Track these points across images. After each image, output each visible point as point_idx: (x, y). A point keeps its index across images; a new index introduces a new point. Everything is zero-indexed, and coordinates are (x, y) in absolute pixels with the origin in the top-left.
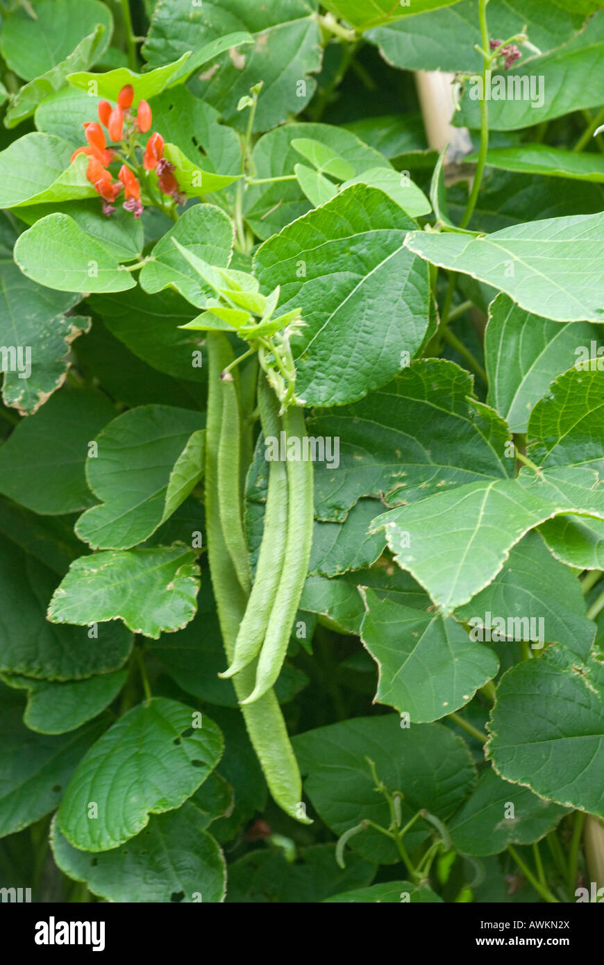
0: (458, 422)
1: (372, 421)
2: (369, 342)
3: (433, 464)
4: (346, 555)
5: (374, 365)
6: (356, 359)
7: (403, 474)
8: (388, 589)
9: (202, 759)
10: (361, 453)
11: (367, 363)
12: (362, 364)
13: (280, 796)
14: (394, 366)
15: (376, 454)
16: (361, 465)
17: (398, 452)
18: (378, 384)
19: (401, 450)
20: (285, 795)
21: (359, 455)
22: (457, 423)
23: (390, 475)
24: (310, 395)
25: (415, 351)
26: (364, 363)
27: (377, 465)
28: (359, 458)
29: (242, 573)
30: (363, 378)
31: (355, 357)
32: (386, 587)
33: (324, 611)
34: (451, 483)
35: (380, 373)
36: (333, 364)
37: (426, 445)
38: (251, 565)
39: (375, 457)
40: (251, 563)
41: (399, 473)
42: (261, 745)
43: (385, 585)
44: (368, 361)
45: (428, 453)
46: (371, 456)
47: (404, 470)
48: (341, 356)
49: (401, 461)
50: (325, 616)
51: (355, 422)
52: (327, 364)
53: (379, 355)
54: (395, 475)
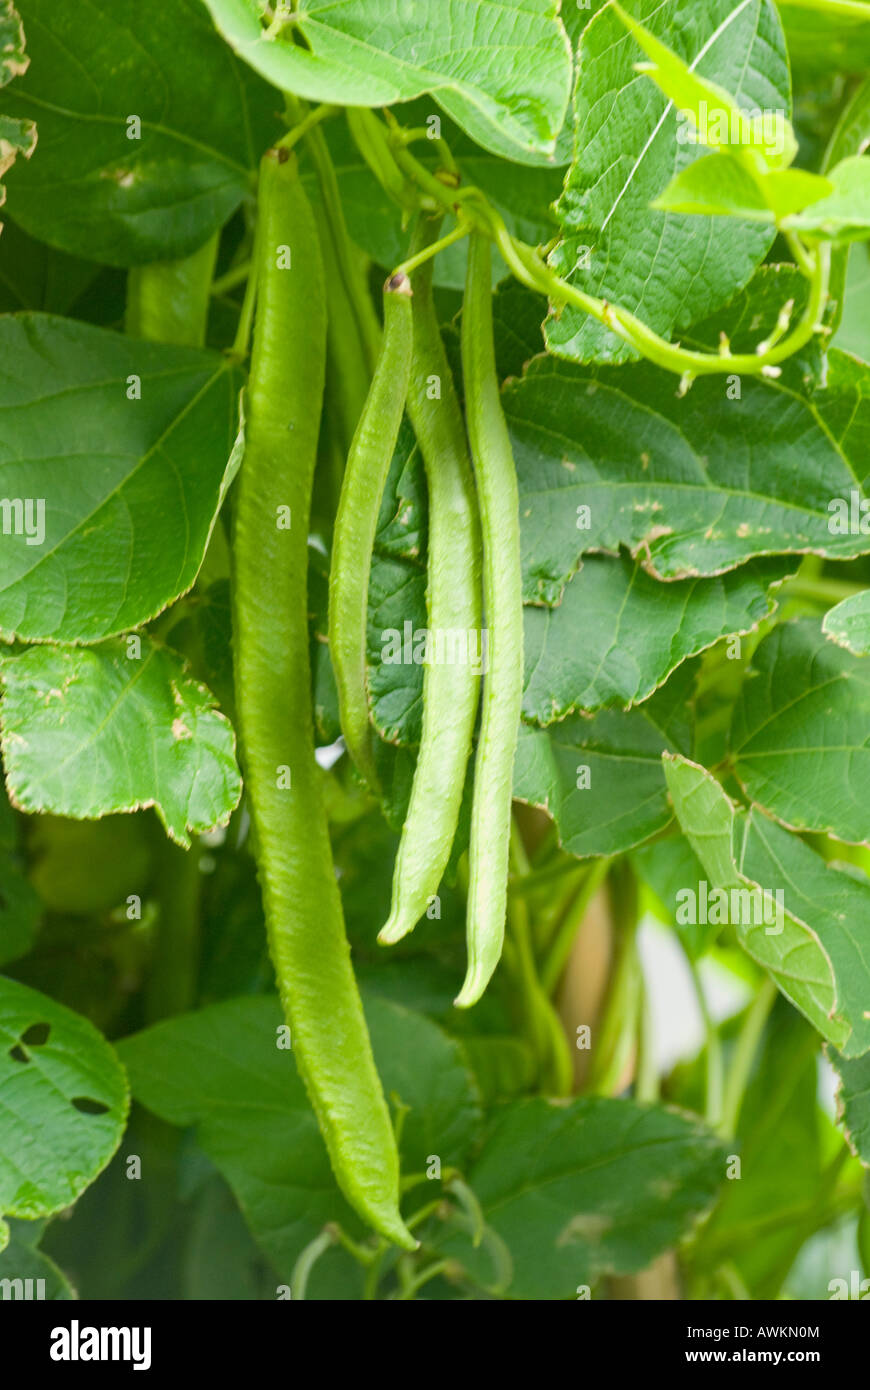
0: (777, 398)
1: (617, 390)
2: (686, 225)
3: (711, 487)
4: (569, 677)
5: (693, 274)
6: (664, 261)
7: (656, 506)
8: (586, 748)
9: (96, 1097)
10: (576, 459)
11: (682, 270)
12: (673, 273)
13: (365, 1189)
14: (728, 277)
15: (602, 460)
16: (576, 483)
17: (645, 458)
18: (694, 316)
19: (652, 452)
20: (374, 1189)
21: (573, 461)
22: (772, 403)
23: (630, 507)
24: (591, 335)
25: (766, 248)
26: (677, 270)
27: (604, 483)
28: (570, 466)
29: (356, 710)
30: (672, 301)
31: (662, 255)
32: (584, 744)
33: (541, 800)
34: (761, 530)
35: (701, 292)
36: (628, 269)
37: (697, 446)
38: (372, 693)
39: (597, 466)
40: (375, 689)
41: (647, 504)
42: (329, 1079)
43: (582, 739)
44: (684, 265)
45: (699, 464)
46: (591, 463)
47: (654, 497)
48: (640, 253)
49: (647, 477)
50: (541, 812)
51: (591, 390)
52: (619, 270)
53: (702, 252)
54: (639, 508)
